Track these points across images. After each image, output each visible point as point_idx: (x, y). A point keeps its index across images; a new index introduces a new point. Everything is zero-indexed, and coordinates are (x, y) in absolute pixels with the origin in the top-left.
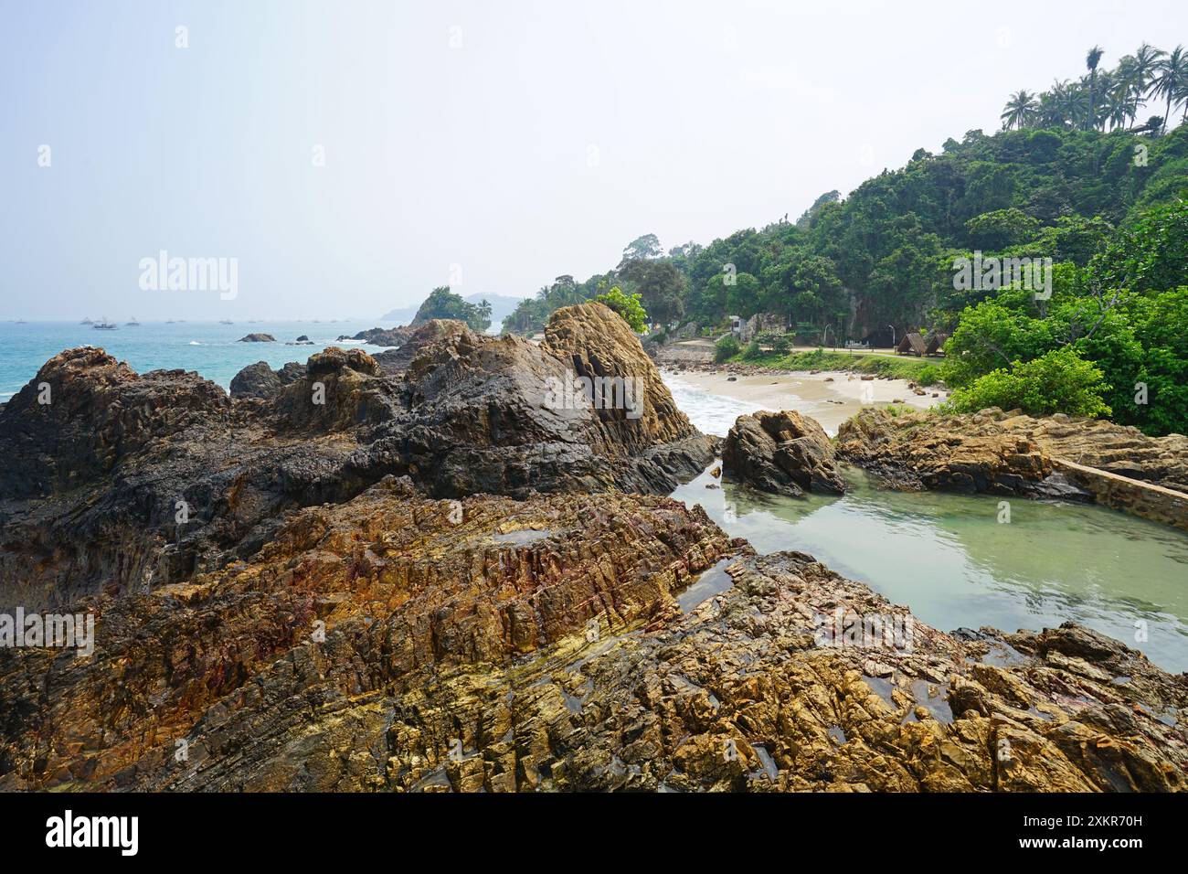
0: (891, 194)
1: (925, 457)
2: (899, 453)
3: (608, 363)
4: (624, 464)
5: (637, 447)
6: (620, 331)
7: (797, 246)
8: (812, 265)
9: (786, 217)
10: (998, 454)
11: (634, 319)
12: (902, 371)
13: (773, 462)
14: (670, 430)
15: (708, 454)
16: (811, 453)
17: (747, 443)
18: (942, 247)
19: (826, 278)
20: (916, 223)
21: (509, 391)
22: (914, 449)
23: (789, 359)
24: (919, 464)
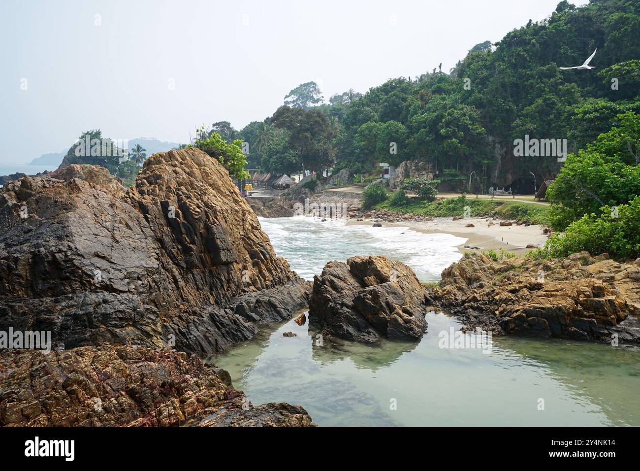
0: (534, 45)
1: (506, 301)
2: (486, 298)
3: (198, 210)
4: (195, 313)
5: (225, 295)
6: (214, 177)
7: (444, 95)
8: (457, 113)
9: (440, 67)
10: (573, 298)
11: (233, 165)
12: (538, 217)
13: (353, 308)
14: (264, 277)
15: (299, 301)
16: (391, 299)
17: (330, 289)
18: (582, 96)
19: (470, 127)
20: (558, 73)
21: (60, 238)
22: (497, 294)
23: (433, 205)
24: (501, 309)
